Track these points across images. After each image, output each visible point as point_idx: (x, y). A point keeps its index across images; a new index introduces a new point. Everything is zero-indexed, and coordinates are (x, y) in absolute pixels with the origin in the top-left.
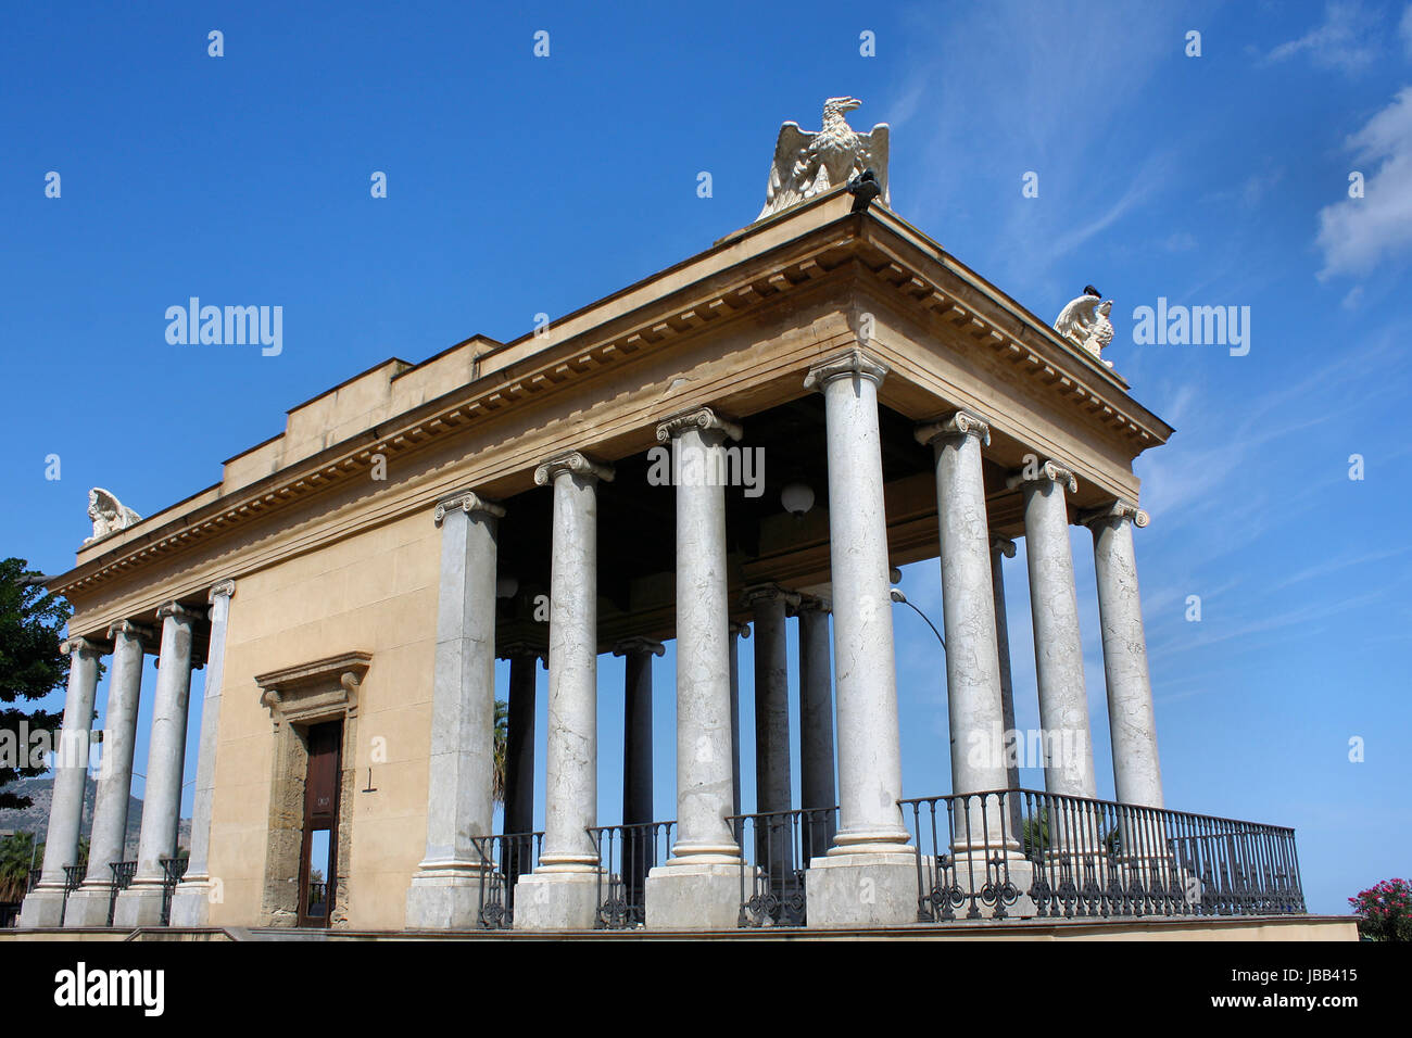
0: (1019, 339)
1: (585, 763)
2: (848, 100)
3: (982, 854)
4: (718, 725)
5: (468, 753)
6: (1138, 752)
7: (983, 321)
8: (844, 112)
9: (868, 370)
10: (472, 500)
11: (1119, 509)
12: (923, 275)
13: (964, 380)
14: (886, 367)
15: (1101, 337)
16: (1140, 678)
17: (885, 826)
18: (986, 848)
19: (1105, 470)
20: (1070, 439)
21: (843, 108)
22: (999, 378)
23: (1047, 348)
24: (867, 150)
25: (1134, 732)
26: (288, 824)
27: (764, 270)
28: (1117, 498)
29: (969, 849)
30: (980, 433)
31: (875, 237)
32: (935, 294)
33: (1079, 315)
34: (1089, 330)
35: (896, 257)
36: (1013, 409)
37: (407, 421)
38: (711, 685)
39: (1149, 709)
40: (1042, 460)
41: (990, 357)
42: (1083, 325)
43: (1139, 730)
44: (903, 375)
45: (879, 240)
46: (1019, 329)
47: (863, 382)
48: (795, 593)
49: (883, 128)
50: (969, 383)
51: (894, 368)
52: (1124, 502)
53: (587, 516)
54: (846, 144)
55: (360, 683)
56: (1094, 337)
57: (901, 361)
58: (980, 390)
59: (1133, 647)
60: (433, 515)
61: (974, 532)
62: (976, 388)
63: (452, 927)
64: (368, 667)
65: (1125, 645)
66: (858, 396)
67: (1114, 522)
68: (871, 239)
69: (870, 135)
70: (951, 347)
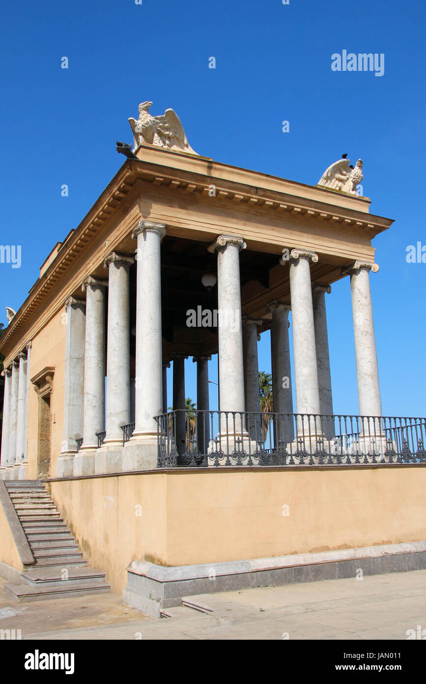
0: (255, 195)
1: (96, 406)
2: (147, 103)
3: (232, 438)
4: (118, 387)
5: (73, 405)
6: (365, 385)
7: (226, 192)
8: (147, 109)
9: (150, 228)
10: (71, 300)
11: (357, 266)
12: (178, 179)
13: (223, 221)
14: (163, 224)
15: (354, 179)
16: (367, 348)
17: (146, 428)
18: (235, 435)
19: (344, 247)
20: (310, 236)
21: (145, 107)
22: (254, 214)
23: (278, 196)
24: (165, 123)
25: (363, 375)
26: (43, 438)
27: (114, 190)
28: (356, 260)
29: (227, 435)
30: (235, 244)
31: (140, 168)
32: (190, 186)
33: (340, 170)
34: (347, 177)
35: (157, 174)
36: (263, 229)
37: (51, 270)
38: (116, 371)
39: (372, 363)
40: (291, 249)
41: (244, 207)
42: (342, 174)
43: (366, 374)
44: (176, 226)
45: (144, 169)
46: (253, 191)
47: (148, 234)
48: (260, 319)
49: (169, 111)
50: (227, 222)
51: (169, 223)
52: (359, 261)
53: (97, 302)
54: (147, 124)
55: (52, 380)
56: (351, 179)
57: (174, 220)
58: (235, 223)
59: (364, 334)
60: (64, 308)
61: (228, 291)
62: (233, 223)
63: (64, 477)
64: (54, 373)
65: (360, 333)
66: (145, 240)
67: (355, 272)
68: (139, 170)
69: (164, 116)
70: (217, 206)
